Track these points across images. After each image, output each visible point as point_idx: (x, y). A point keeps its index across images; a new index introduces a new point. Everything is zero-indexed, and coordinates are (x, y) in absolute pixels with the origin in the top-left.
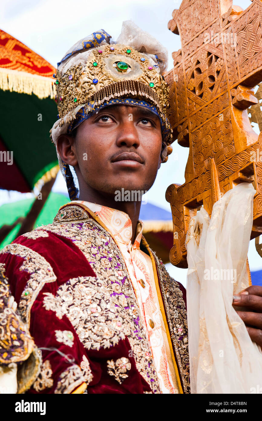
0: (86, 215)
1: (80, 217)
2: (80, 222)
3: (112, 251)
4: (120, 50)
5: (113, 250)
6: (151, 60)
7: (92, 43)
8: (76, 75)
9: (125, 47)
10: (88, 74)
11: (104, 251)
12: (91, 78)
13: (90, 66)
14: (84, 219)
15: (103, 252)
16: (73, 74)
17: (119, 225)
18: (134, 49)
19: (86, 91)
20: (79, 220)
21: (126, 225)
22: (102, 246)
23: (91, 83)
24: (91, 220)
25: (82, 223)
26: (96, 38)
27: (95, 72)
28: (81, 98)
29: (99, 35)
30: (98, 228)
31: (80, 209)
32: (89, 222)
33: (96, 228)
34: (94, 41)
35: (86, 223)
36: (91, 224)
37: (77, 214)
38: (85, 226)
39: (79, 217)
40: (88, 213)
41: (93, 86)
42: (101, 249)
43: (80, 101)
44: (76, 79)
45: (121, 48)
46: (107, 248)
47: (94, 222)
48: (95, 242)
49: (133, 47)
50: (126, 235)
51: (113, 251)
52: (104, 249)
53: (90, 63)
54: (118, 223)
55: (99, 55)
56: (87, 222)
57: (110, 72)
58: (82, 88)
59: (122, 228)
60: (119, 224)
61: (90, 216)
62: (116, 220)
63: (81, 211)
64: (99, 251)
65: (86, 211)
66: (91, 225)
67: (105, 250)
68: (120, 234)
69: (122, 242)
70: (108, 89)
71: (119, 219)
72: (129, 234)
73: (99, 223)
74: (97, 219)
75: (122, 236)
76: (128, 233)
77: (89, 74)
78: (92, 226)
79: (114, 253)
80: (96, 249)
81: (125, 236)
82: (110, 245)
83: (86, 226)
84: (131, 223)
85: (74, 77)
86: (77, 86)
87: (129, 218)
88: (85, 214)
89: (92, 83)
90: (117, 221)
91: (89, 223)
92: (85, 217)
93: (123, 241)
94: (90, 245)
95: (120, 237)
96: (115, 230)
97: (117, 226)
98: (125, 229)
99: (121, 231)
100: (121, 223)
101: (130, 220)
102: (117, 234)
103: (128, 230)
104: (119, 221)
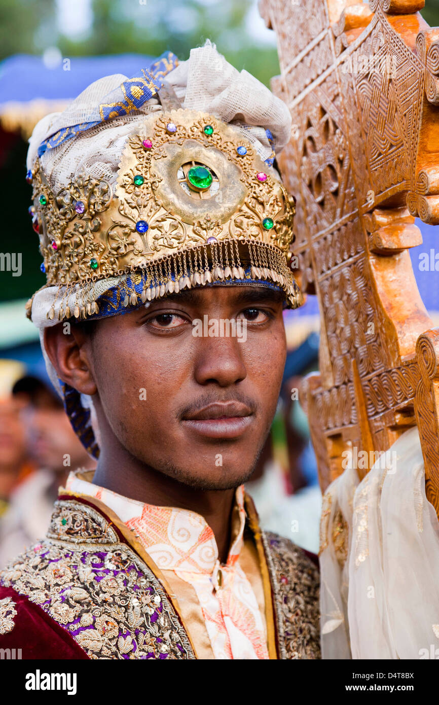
0: (112, 536)
1: (101, 537)
2: (101, 549)
3: (166, 635)
4: (188, 128)
5: (170, 631)
6: (257, 145)
7: (121, 108)
8: (92, 201)
9: (198, 118)
10: (123, 205)
11: (148, 640)
12: (131, 217)
13: (125, 184)
14: (108, 543)
15: (145, 643)
16: (84, 199)
17: (186, 541)
18: (218, 119)
19: (119, 248)
20: (97, 543)
21: (203, 538)
22: (145, 627)
23: (131, 230)
24: (125, 547)
25: (106, 551)
26: (130, 96)
27: (140, 202)
28: (106, 261)
29: (138, 88)
30: (139, 568)
31: (100, 519)
32: (119, 552)
33: (134, 567)
34: (126, 104)
35: (113, 552)
36: (124, 557)
37: (95, 530)
38: (110, 560)
39: (99, 538)
40: (116, 531)
41: (135, 236)
42: (141, 636)
43: (104, 268)
44: (94, 213)
45: (189, 121)
46: (153, 630)
47: (131, 553)
48: (127, 620)
49: (216, 116)
50: (204, 557)
51: (170, 636)
52: (148, 635)
53: (125, 175)
54: (183, 535)
55: (146, 151)
56: (115, 551)
57: (174, 199)
58: (109, 237)
59: (193, 544)
60: (185, 538)
61: (123, 539)
62: (179, 530)
63: (102, 525)
64: (137, 641)
65: (113, 526)
66: (124, 559)
67: (152, 635)
68: (192, 556)
70: (178, 262)
71: (185, 528)
72: (210, 554)
73: (141, 555)
74: (136, 547)
75: (197, 560)
76: (208, 552)
77: (126, 205)
78: (125, 562)
79: (172, 640)
80: (129, 639)
81: (202, 560)
82: (161, 620)
83: (113, 562)
84: (212, 533)
85: (89, 206)
86: (97, 229)
87: (207, 524)
88: (111, 531)
89: (133, 228)
90: (182, 532)
91: (119, 555)
92: (111, 540)
93: (201, 569)
94: (116, 632)
95: (193, 562)
96: (180, 552)
97: (183, 542)
98: (201, 546)
99: (192, 550)
100: (189, 535)
101: (210, 528)
102: (187, 557)
103: (208, 547)
104: (187, 534)
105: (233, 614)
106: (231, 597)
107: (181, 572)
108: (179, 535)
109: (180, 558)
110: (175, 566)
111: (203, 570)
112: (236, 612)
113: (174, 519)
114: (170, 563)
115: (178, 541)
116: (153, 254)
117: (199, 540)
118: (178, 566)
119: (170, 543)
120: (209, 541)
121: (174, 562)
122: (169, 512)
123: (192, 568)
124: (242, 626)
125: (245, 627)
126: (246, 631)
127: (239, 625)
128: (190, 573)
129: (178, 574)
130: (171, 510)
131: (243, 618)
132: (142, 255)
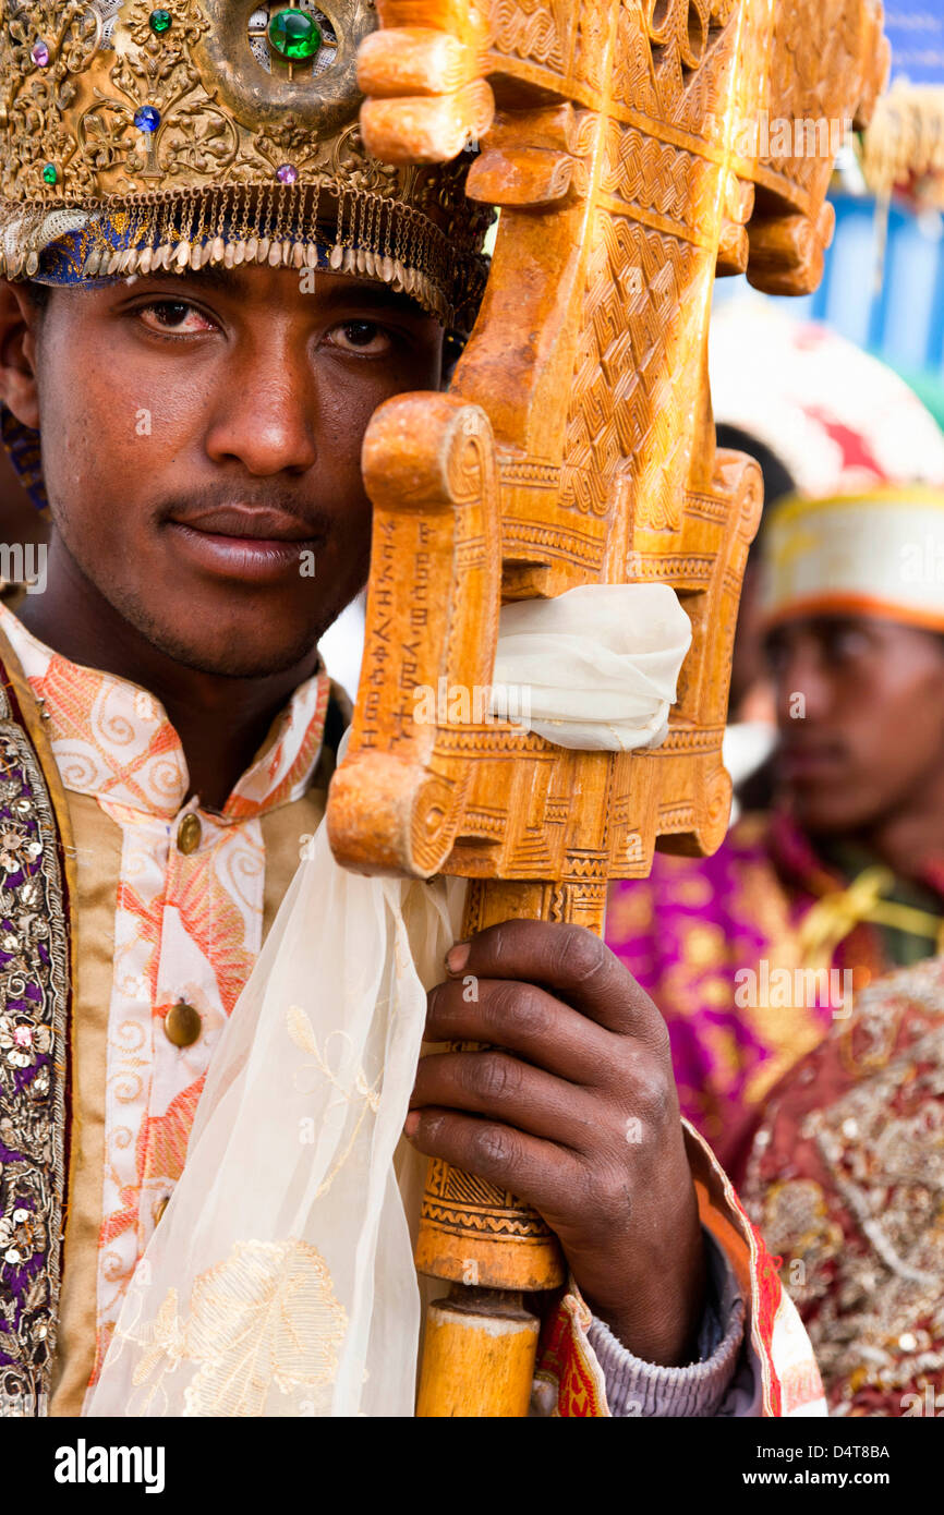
0: (1, 705)
5: (35, 915)
8: (66, 46)
10: (121, 66)
12: (131, 94)
13: (133, 23)
16: (51, 39)
17: (126, 743)
19: (97, 152)
21: (158, 746)
23: (127, 120)
27: (154, 67)
28: (74, 174)
30: (27, 780)
32: (6, 739)
33: (20, 775)
36: (12, 751)
40: (9, 698)
43: (69, 186)
44: (65, 70)
47: (25, 745)
50: (159, 783)
51: (31, 925)
53: (137, 6)
54: (121, 732)
57: (224, 71)
58: (84, 127)
59: (140, 752)
60: (124, 738)
62: (114, 721)
65: (8, 687)
66: (9, 754)
68: (135, 776)
69: (146, 810)
71: (123, 719)
72: (172, 778)
75: (145, 786)
76: (169, 773)
77: (127, 68)
78: (8, 760)
81: (154, 787)
84: (177, 737)
86: (66, 105)
87: (166, 719)
88: (2, 697)
90: (118, 725)
91: (5, 743)
93: (150, 806)
95: (136, 788)
96: (112, 762)
97: (120, 744)
98: (154, 760)
99: (138, 764)
100: (132, 735)
101: (172, 727)
102: (123, 777)
103: (169, 764)
104: (126, 728)
105: (193, 906)
106: (203, 873)
107: (110, 804)
108: (113, 728)
109: (111, 775)
110: (99, 790)
111: (156, 807)
112: (201, 905)
113: (106, 697)
114: (92, 781)
115: (108, 738)
116: (162, 179)
117: (152, 748)
118: (105, 791)
119: (93, 740)
120: (172, 753)
121: (99, 782)
122: (97, 681)
123: (133, 800)
124: (203, 933)
125: (209, 938)
126: (210, 947)
127: (198, 931)
128: (129, 809)
129: (104, 806)
130: (102, 678)
131: (212, 918)
132: (140, 178)
